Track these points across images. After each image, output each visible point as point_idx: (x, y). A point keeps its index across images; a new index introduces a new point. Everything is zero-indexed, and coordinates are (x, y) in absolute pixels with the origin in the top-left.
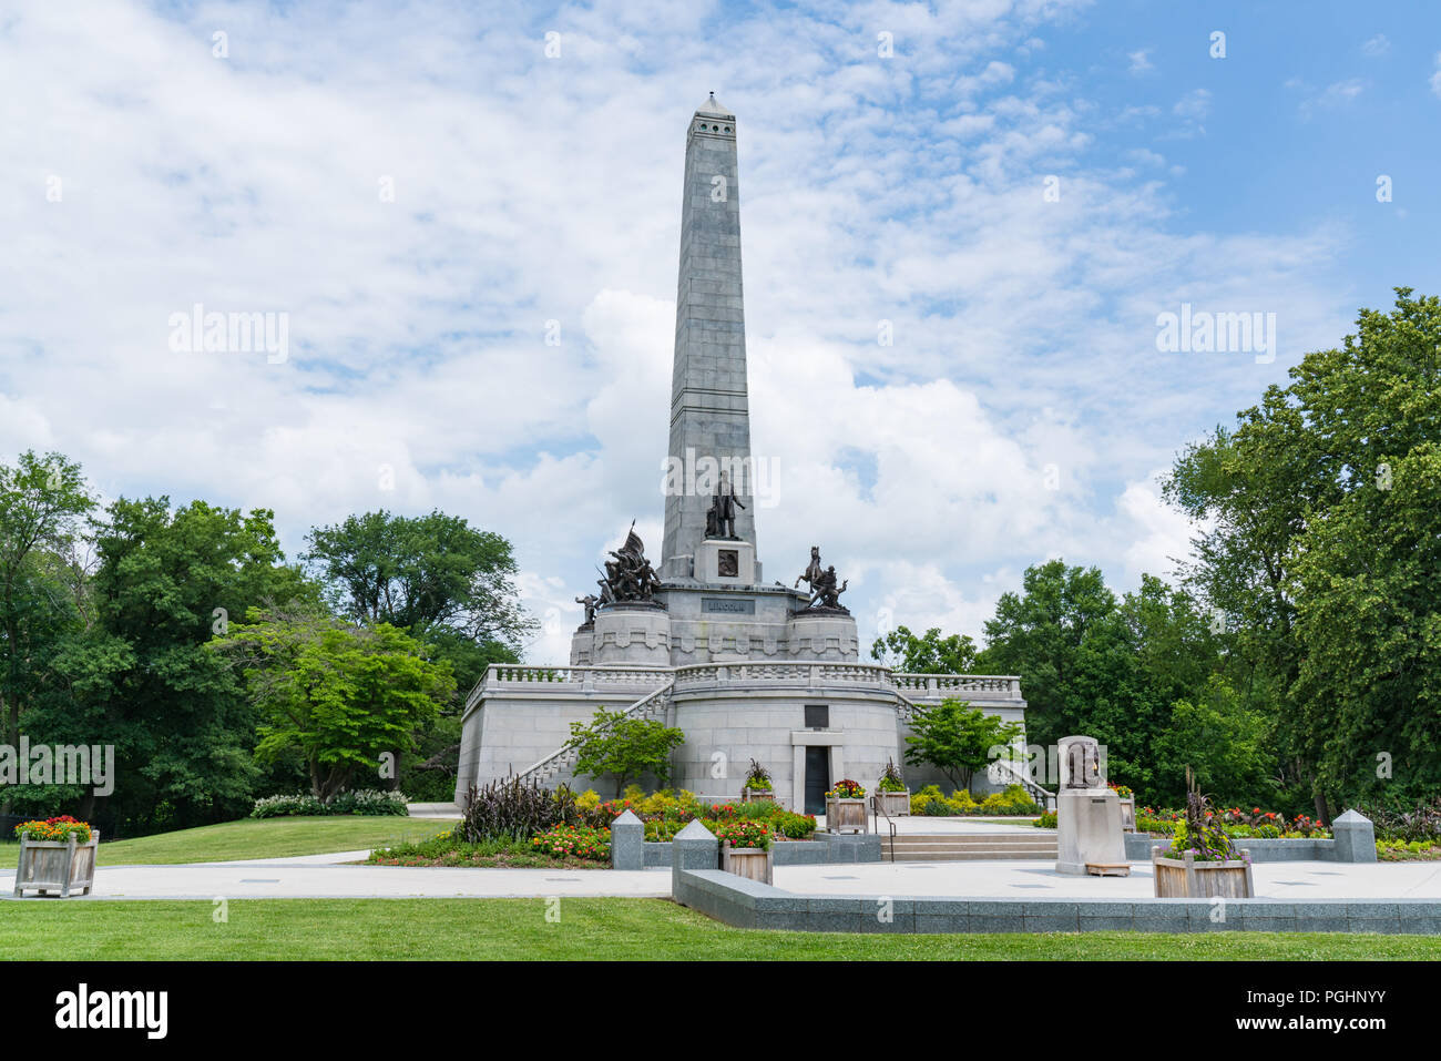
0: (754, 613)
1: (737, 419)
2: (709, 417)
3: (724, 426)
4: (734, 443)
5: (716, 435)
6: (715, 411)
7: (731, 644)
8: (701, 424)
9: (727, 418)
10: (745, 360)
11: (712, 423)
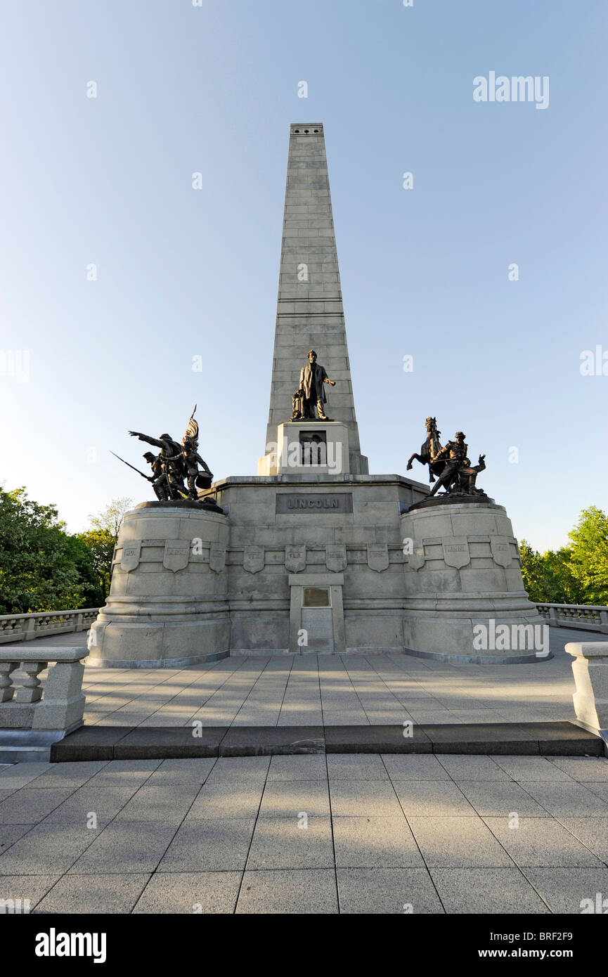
0: (351, 511)
1: (332, 321)
2: (303, 321)
3: (319, 327)
4: (330, 341)
5: (311, 335)
6: (309, 315)
7: (319, 557)
8: (295, 327)
9: (322, 320)
10: (338, 273)
11: (306, 325)
